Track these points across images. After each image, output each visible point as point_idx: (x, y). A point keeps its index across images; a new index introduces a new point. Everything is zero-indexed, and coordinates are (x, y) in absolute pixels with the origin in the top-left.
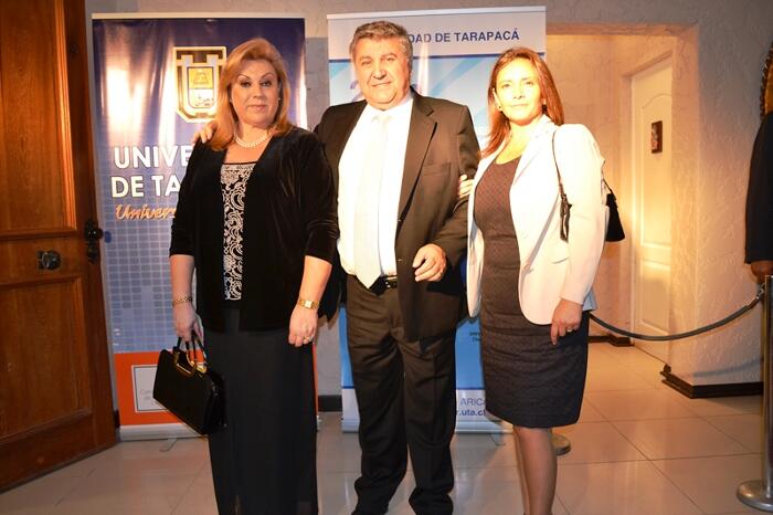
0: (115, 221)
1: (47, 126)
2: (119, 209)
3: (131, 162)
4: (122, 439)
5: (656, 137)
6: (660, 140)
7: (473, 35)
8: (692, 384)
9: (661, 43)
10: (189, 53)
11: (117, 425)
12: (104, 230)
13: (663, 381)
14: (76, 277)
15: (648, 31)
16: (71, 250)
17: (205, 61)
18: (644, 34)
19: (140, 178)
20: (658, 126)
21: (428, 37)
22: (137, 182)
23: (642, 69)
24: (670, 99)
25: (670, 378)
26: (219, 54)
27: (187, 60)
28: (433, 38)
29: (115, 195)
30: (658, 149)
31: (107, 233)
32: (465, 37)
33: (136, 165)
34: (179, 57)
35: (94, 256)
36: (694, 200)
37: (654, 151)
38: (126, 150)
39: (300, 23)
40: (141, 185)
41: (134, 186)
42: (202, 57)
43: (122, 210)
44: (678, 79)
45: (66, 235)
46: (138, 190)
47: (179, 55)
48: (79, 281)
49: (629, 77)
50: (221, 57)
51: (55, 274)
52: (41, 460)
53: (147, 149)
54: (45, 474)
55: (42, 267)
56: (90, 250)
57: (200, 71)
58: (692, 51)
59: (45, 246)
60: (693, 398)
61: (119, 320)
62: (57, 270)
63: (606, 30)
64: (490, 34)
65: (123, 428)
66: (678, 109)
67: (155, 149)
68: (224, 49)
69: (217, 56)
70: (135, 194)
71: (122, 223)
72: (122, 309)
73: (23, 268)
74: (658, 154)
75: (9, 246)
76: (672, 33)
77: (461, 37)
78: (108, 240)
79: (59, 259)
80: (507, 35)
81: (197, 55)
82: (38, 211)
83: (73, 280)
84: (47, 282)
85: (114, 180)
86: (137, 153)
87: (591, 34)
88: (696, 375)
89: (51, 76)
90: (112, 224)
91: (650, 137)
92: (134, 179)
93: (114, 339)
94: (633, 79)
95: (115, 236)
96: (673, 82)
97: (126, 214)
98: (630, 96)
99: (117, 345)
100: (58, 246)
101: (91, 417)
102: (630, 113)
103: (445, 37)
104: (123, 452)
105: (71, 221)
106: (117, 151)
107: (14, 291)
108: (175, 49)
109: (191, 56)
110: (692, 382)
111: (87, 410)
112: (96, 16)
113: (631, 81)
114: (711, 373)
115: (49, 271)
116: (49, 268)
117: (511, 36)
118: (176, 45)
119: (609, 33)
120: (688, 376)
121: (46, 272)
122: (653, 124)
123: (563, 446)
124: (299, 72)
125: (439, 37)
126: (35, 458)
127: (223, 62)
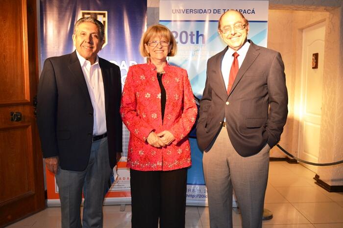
1: (16, 49)
4: (48, 206)
5: (315, 61)
6: (317, 63)
9: (320, 15)
10: (88, 14)
11: (46, 198)
13: (315, 183)
14: (29, 125)
15: (315, 10)
16: (27, 111)
18: (313, 11)
20: (316, 56)
21: (209, 11)
23: (309, 26)
24: (324, 43)
25: (318, 181)
26: (104, 15)
28: (212, 11)
30: (316, 67)
36: (335, 94)
37: (313, 68)
39: (145, 1)
42: (95, 16)
44: (329, 34)
45: (24, 104)
47: (84, 14)
48: (30, 127)
49: (302, 30)
50: (104, 17)
51: (19, 124)
52: (9, 217)
54: (11, 224)
55: (12, 120)
58: (337, 22)
59: (15, 110)
60: (331, 192)
62: (20, 122)
63: (295, 8)
64: (241, 11)
65: (50, 201)
66: (328, 48)
68: (106, 12)
69: (102, 16)
73: (3, 120)
74: (315, 69)
76: (327, 10)
79: (21, 115)
80: (249, 11)
81: (93, 15)
82: (11, 92)
83: (27, 127)
84: (15, 128)
87: (287, 10)
88: (332, 180)
89: (19, 23)
91: (312, 61)
94: (304, 31)
96: (326, 35)
98: (302, 39)
100: (20, 109)
101: (34, 194)
102: (302, 47)
103: (218, 11)
104: (48, 213)
105: (27, 97)
110: (330, 184)
111: (32, 192)
113: (302, 32)
114: (340, 180)
115: (16, 122)
116: (16, 121)
117: (251, 12)
118: (82, 10)
119: (296, 10)
120: (328, 181)
121: (15, 122)
122: (313, 54)
123: (269, 215)
124: (144, 25)
125: (215, 11)
126: (7, 216)
127: (106, 19)
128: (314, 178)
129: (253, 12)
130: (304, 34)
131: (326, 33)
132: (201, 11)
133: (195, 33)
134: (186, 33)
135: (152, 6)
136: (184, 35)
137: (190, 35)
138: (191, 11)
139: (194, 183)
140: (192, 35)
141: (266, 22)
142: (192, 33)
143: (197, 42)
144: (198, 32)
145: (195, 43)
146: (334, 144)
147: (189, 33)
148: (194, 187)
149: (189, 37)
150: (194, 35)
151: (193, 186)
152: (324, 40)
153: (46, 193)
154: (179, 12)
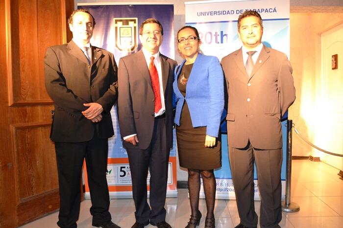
4: (86, 198)
5: (335, 62)
6: (336, 64)
10: (121, 21)
11: (84, 191)
17: (128, 25)
21: (232, 12)
26: (134, 21)
27: (120, 24)
28: (235, 12)
30: (335, 67)
34: (116, 23)
37: (333, 69)
39: (172, 7)
42: (126, 23)
49: (320, 34)
50: (135, 23)
52: (50, 207)
54: (51, 213)
57: (126, 29)
63: (315, 10)
64: (263, 10)
65: (87, 194)
68: (137, 19)
69: (133, 22)
73: (45, 118)
74: (335, 70)
75: (39, 108)
80: (271, 10)
81: (124, 21)
91: (331, 62)
94: (322, 35)
98: (320, 43)
102: (320, 51)
103: (241, 12)
107: (40, 128)
108: (115, 19)
112: (79, 4)
113: (320, 36)
117: (273, 10)
118: (115, 17)
119: (315, 12)
122: (333, 56)
123: (296, 208)
124: (171, 28)
125: (238, 12)
126: (48, 206)
127: (136, 25)
128: (338, 174)
129: (275, 10)
130: (322, 38)
132: (224, 13)
133: (219, 33)
134: (211, 33)
135: (179, 14)
136: (209, 35)
138: (215, 13)
139: (221, 177)
140: (216, 35)
141: (288, 19)
142: (216, 33)
143: (222, 42)
144: (222, 32)
145: (220, 42)
147: (214, 34)
148: (222, 181)
149: (214, 38)
150: (218, 35)
151: (220, 180)
153: (84, 187)
154: (204, 14)
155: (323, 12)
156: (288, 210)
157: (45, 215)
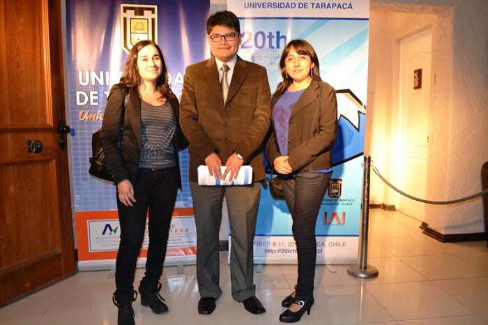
0: (78, 121)
1: (34, 55)
2: (81, 113)
3: (90, 82)
4: (80, 270)
5: (418, 79)
6: (420, 81)
7: (323, 5)
8: (443, 233)
9: (429, 18)
10: (132, 8)
11: (77, 259)
12: (71, 127)
13: (423, 233)
14: (52, 159)
15: (422, 10)
16: (49, 140)
17: (143, 15)
18: (418, 12)
19: (96, 93)
20: (419, 73)
21: (293, 5)
22: (94, 95)
24: (430, 55)
25: (426, 229)
26: (153, 10)
27: (130, 14)
28: (297, 6)
29: (78, 103)
30: (419, 86)
31: (73, 130)
32: (318, 6)
33: (93, 84)
34: (125, 11)
35: (63, 145)
36: (448, 118)
37: (415, 88)
38: (87, 73)
40: (97, 98)
41: (92, 98)
42: (140, 12)
43: (83, 114)
44: (438, 42)
45: (46, 129)
46: (94, 101)
47: (125, 9)
48: (54, 161)
49: (399, 41)
50: (153, 12)
51: (38, 156)
52: (28, 285)
53: (102, 73)
54: (31, 294)
55: (30, 151)
56: (61, 141)
57: (139, 21)
58: (449, 24)
59: (33, 137)
60: (445, 242)
61: (79, 189)
62: (40, 154)
63: (397, 9)
64: (334, 5)
65: (81, 263)
67: (107, 73)
68: (156, 7)
69: (151, 12)
70: (92, 103)
71: (82, 123)
72: (81, 181)
73: (17, 151)
74: (418, 90)
75: (9, 136)
76: (436, 12)
77: (315, 6)
78: (73, 134)
79: (41, 145)
80: (345, 6)
81: (137, 11)
82: (28, 112)
83: (50, 161)
84: (33, 162)
85: (78, 93)
86: (94, 75)
88: (446, 228)
89: (38, 19)
90: (76, 124)
91: (413, 79)
92: (92, 93)
93: (75, 201)
94: (402, 42)
95: (77, 131)
96: (433, 44)
97: (86, 117)
99: (78, 207)
100: (40, 137)
101: (60, 255)
102: (399, 63)
103: (305, 6)
104: (80, 278)
105: (49, 120)
106: (80, 74)
107: (11, 167)
108: (123, 5)
109: (133, 11)
110: (443, 232)
111: (58, 250)
113: (400, 43)
114: (455, 227)
115: (35, 154)
116: (35, 152)
117: (347, 6)
118: (124, 3)
119: (397, 11)
120: (441, 229)
121: (33, 154)
122: (415, 71)
123: (374, 272)
125: (301, 5)
126: (24, 283)
127: (155, 16)
128: (420, 227)
129: (350, 6)
130: (402, 47)
131: (433, 42)
132: (282, 6)
133: (274, 34)
134: (262, 33)
136: (260, 37)
137: (268, 37)
138: (269, 5)
140: (270, 36)
141: (367, 19)
142: (270, 33)
143: (278, 47)
144: (278, 33)
145: (275, 47)
146: (448, 180)
147: (267, 34)
148: (274, 239)
149: (267, 40)
150: (273, 37)
152: (430, 52)
153: (76, 252)
154: (253, 5)
155: (406, 12)
156: (362, 275)
157: (20, 296)
